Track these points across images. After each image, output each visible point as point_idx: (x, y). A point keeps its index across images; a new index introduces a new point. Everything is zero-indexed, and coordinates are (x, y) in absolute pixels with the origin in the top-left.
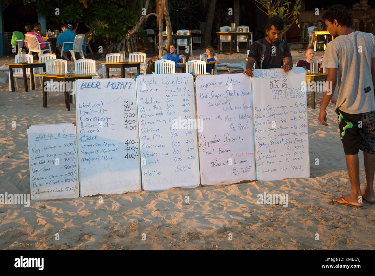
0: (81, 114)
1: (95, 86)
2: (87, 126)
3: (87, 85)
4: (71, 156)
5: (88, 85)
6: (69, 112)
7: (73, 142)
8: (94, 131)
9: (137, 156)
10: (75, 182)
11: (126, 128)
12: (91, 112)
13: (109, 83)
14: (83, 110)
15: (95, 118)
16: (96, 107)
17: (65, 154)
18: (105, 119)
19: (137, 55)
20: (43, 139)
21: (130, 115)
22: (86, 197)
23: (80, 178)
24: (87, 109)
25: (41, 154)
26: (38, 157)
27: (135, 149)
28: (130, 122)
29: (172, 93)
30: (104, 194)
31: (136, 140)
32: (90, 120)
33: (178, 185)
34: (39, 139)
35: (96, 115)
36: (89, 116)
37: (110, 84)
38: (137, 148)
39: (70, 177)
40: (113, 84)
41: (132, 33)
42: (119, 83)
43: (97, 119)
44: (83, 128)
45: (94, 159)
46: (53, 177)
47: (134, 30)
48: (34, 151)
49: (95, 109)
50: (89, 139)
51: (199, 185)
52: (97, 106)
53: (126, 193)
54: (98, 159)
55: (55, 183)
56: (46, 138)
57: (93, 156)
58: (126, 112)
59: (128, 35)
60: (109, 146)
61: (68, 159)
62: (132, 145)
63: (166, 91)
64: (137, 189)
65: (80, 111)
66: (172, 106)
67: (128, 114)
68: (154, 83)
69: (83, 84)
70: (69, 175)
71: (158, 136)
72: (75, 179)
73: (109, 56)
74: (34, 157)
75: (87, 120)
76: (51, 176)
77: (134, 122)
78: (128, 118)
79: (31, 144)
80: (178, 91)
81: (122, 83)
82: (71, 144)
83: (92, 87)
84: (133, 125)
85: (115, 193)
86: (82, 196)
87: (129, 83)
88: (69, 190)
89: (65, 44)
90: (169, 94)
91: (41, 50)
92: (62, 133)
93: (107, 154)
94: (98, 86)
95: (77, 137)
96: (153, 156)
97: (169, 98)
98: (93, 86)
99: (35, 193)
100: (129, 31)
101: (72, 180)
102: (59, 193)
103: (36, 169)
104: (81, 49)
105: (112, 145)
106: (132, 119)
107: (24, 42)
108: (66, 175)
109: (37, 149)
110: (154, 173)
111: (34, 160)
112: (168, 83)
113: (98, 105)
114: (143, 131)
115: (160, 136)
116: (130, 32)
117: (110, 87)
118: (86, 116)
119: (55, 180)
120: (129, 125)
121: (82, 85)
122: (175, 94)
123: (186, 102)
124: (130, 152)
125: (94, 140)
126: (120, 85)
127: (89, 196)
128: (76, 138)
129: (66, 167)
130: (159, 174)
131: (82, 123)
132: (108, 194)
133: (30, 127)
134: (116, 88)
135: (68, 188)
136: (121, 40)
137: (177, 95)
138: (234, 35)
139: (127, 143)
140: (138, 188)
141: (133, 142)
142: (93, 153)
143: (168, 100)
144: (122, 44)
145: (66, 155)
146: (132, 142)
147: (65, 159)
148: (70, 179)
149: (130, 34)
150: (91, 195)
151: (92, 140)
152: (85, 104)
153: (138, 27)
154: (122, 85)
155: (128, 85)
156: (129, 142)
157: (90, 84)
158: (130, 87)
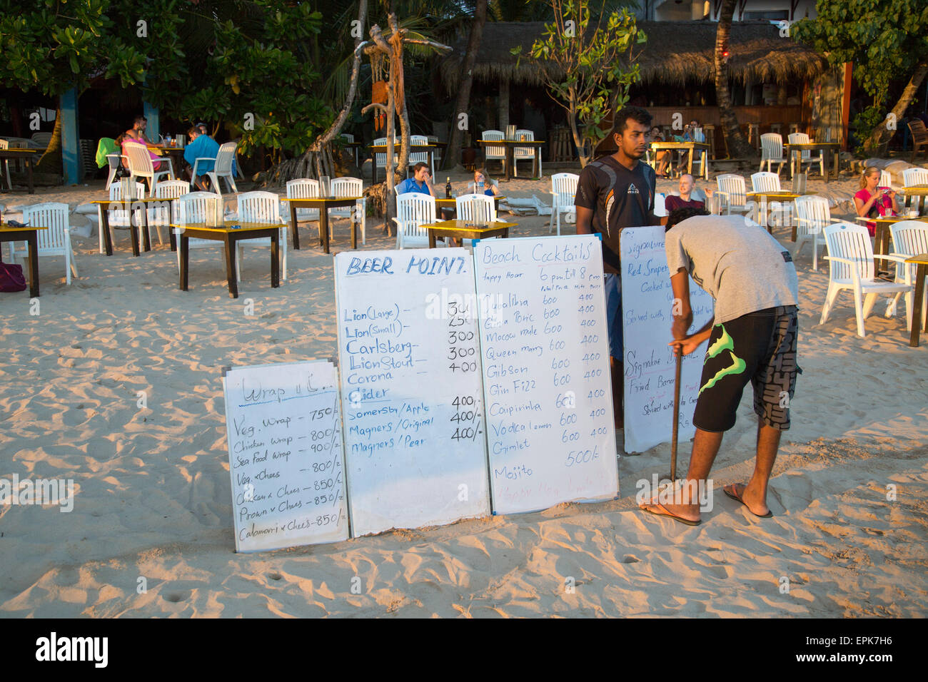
0: (348, 336)
1: (380, 268)
2: (364, 365)
3: (361, 266)
4: (328, 439)
5: (364, 267)
6: (236, 300)
7: (332, 406)
8: (379, 377)
9: (480, 432)
10: (339, 502)
11: (453, 367)
12: (372, 331)
13: (413, 260)
14: (353, 326)
15: (382, 346)
16: (384, 318)
17: (314, 435)
18: (405, 347)
19: (345, 182)
20: (261, 400)
21: (462, 336)
22: (365, 536)
23: (351, 493)
24: (363, 325)
25: (258, 437)
26: (251, 447)
27: (473, 417)
28: (463, 353)
29: (556, 282)
30: (407, 527)
31: (478, 397)
32: (369, 350)
33: (573, 497)
34: (252, 402)
35: (383, 338)
36: (368, 341)
37: (415, 262)
38: (479, 415)
39: (327, 492)
40: (421, 263)
41: (325, 140)
42: (436, 259)
43: (387, 347)
44: (354, 371)
45: (380, 445)
46: (286, 493)
47: (330, 135)
48: (240, 432)
49: (382, 323)
50: (370, 396)
51: (616, 495)
52: (386, 315)
53: (457, 523)
54: (390, 444)
55: (292, 507)
56: (267, 399)
57: (377, 437)
58: (452, 329)
59: (317, 145)
60: (416, 411)
61: (320, 448)
62: (467, 408)
63: (543, 277)
64: (481, 512)
65: (347, 329)
66: (555, 312)
67: (456, 335)
68: (516, 259)
69: (352, 263)
70: (324, 485)
71: (526, 384)
72: (339, 495)
73: (292, 185)
74: (240, 447)
75: (364, 350)
76: (282, 492)
77: (471, 352)
78: (459, 344)
79: (233, 414)
80: (569, 276)
81: (441, 260)
82: (327, 411)
83: (373, 269)
84: (469, 359)
85: (433, 524)
86: (356, 535)
87: (459, 258)
88: (324, 522)
89: (199, 161)
90: (548, 283)
91: (155, 172)
92: (304, 385)
93: (411, 431)
94: (387, 267)
95: (340, 393)
96: (515, 431)
97: (549, 294)
98: (376, 268)
99: (244, 533)
100: (320, 136)
101: (332, 498)
102: (302, 532)
103: (246, 476)
104: (229, 171)
105: (422, 411)
106: (467, 345)
107: (120, 158)
108: (317, 488)
109: (247, 426)
110: (517, 471)
111: (239, 454)
112: (545, 258)
113: (389, 314)
114: (491, 373)
115: (531, 384)
116: (322, 138)
117: (415, 269)
118: (362, 341)
119: (293, 499)
120: (459, 361)
121: (351, 266)
122: (561, 283)
123: (586, 303)
124: (464, 425)
125: (380, 399)
126: (438, 263)
127: (371, 535)
128: (338, 396)
129: (316, 467)
130: (529, 472)
131: (352, 359)
132: (414, 528)
133: (229, 373)
134: (429, 271)
135: (323, 519)
136: (304, 154)
137: (566, 287)
138: (510, 146)
139: (456, 403)
140: (483, 510)
141: (470, 401)
142: (379, 430)
143: (547, 298)
144: (306, 162)
145: (315, 438)
146: (468, 400)
147: (314, 448)
148: (328, 497)
149: (322, 143)
150: (377, 533)
151: (376, 399)
152: (359, 313)
153: (337, 130)
154: (442, 264)
155: (457, 264)
156: (460, 402)
157: (370, 264)
158: (460, 268)
